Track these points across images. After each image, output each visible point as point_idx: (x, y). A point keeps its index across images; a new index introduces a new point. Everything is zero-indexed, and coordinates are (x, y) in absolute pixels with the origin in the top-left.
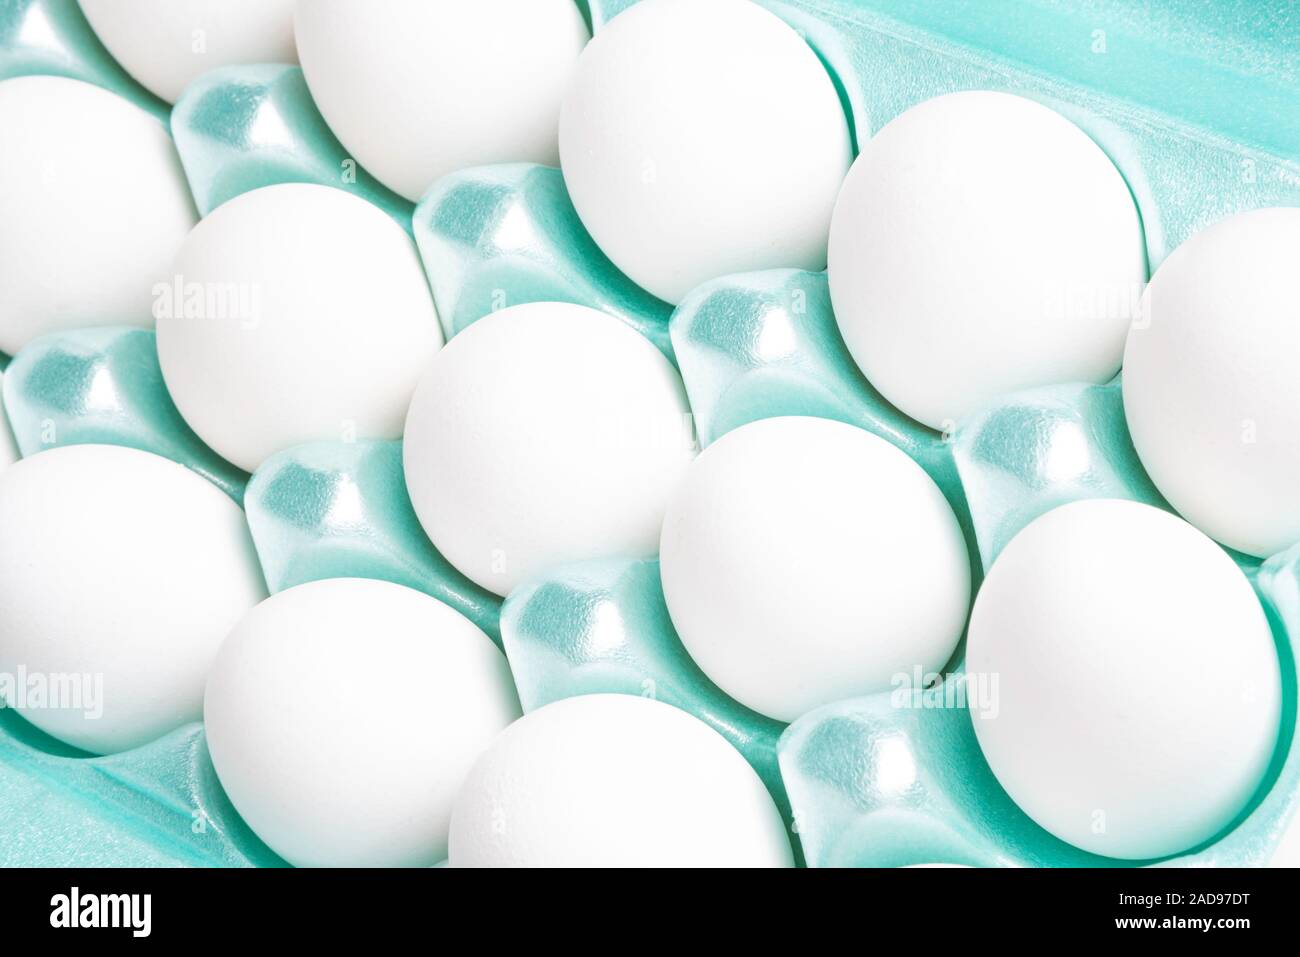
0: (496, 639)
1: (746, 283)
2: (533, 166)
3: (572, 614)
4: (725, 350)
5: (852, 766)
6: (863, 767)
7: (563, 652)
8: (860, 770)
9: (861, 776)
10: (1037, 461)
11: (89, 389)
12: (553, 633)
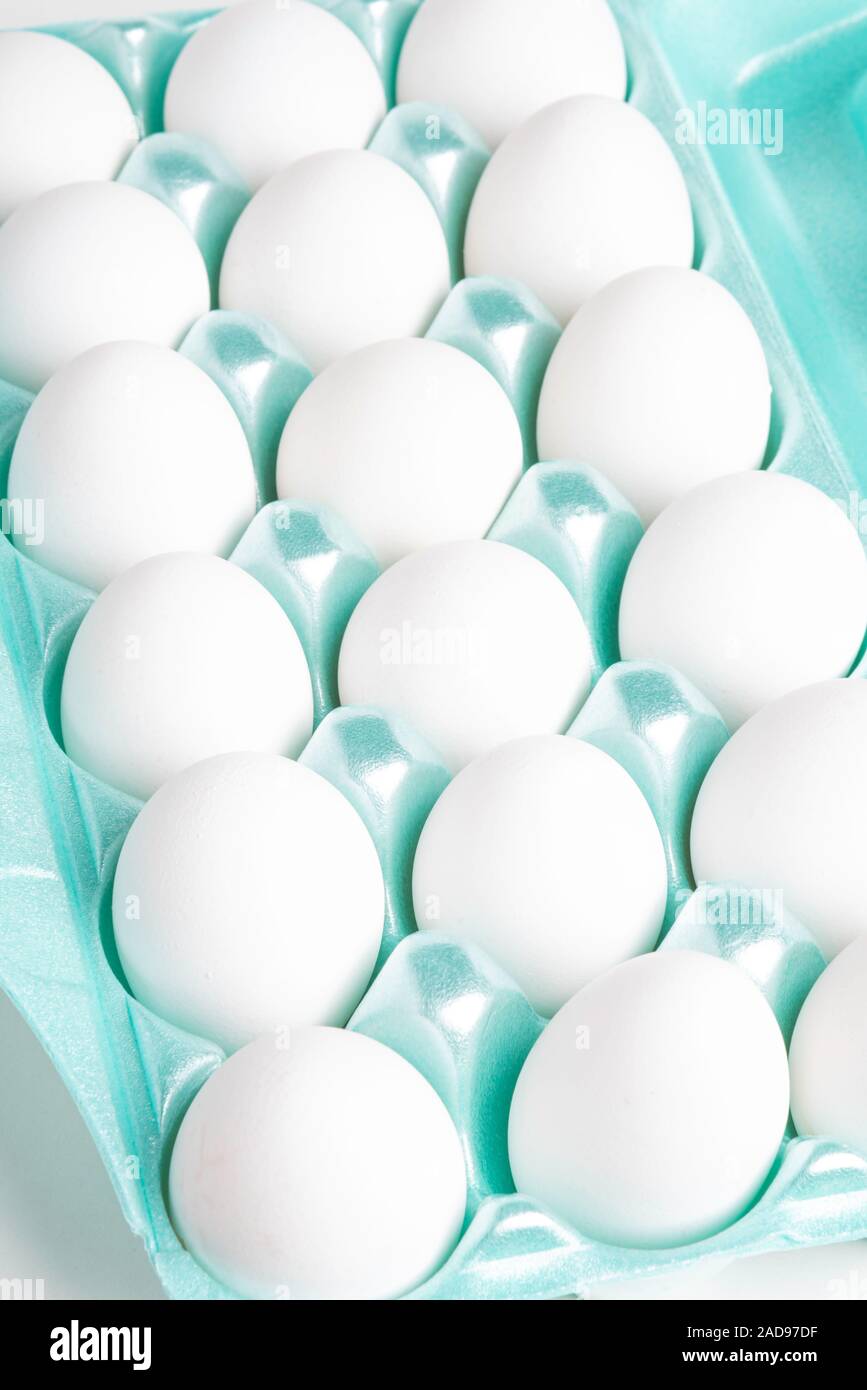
0: (316, 723)
1: (683, 685)
2: (633, 512)
3: (379, 744)
4: (630, 703)
5: (442, 979)
6: (448, 986)
7: (350, 758)
8: (444, 986)
9: (442, 989)
10: (738, 938)
11: (250, 364)
12: (356, 742)
